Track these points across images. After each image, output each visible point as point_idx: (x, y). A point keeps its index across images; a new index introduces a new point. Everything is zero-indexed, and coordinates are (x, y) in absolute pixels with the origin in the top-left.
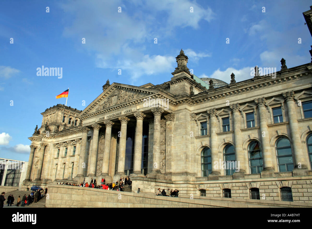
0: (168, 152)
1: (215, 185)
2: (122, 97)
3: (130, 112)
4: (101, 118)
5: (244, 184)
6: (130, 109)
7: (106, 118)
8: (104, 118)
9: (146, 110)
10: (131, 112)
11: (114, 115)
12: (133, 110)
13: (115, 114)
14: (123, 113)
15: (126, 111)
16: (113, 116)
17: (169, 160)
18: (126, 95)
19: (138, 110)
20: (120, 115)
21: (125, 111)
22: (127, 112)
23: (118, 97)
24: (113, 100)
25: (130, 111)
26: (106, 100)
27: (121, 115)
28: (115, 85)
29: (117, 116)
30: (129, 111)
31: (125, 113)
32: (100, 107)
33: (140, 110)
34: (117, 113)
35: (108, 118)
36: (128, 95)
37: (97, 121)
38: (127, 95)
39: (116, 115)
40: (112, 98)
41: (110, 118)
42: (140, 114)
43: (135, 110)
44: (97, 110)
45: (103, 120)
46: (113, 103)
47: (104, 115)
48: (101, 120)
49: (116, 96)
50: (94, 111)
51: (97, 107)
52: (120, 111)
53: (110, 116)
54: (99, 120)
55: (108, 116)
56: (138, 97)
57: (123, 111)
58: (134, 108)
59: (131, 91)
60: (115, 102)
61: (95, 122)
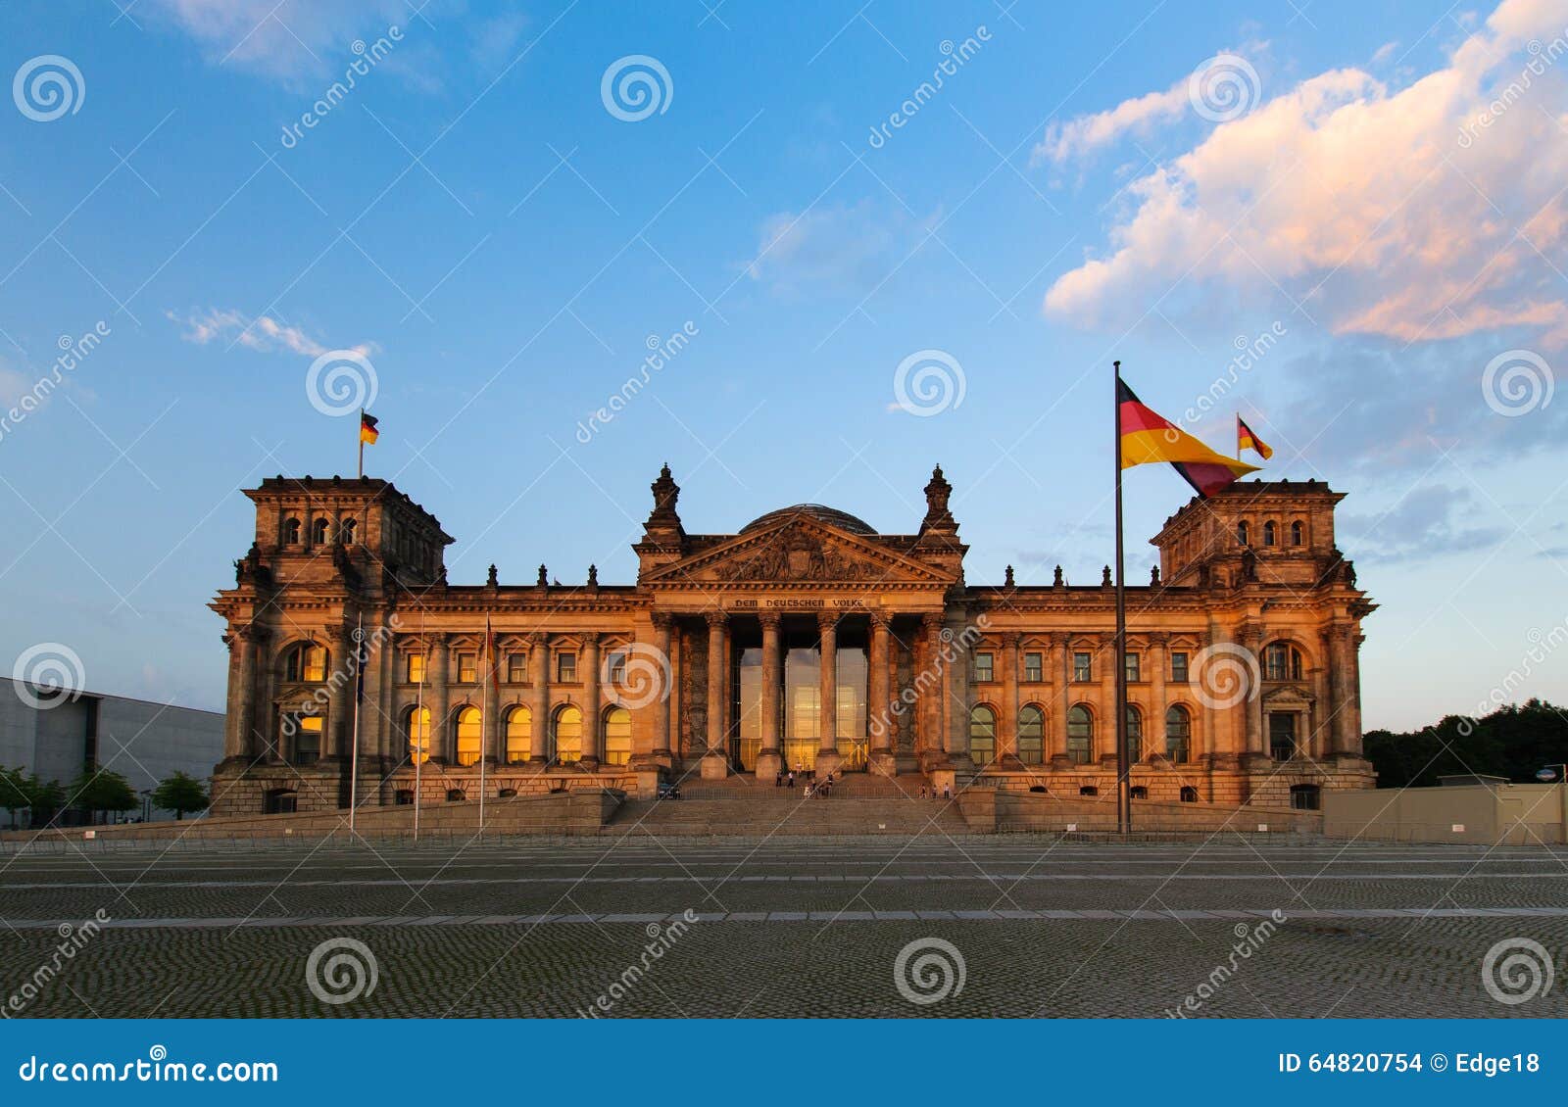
1: (1018, 780)
2: (826, 560)
3: (854, 606)
4: (742, 600)
5: (1073, 780)
6: (854, 600)
7: (763, 604)
8: (755, 602)
9: (908, 612)
10: (858, 606)
11: (795, 602)
12: (863, 603)
13: (801, 600)
14: (830, 604)
15: (841, 600)
16: (792, 603)
19: (884, 606)
20: (817, 606)
21: (836, 600)
22: (843, 603)
24: (792, 559)
25: (856, 603)
26: (758, 552)
27: (821, 606)
29: (808, 606)
30: (853, 603)
31: (839, 606)
32: (734, 566)
34: (809, 600)
35: (773, 606)
37: (725, 605)
39: (803, 603)
40: (787, 555)
41: (780, 606)
42: (890, 617)
43: (874, 604)
44: (725, 575)
45: (752, 609)
46: (792, 568)
47: (754, 595)
48: (743, 606)
49: (805, 553)
50: (709, 575)
51: (723, 564)
52: (821, 598)
53: (779, 602)
54: (736, 607)
55: (773, 600)
56: (879, 573)
57: (832, 598)
58: (869, 599)
59: (856, 552)
60: (802, 569)
61: (716, 609)
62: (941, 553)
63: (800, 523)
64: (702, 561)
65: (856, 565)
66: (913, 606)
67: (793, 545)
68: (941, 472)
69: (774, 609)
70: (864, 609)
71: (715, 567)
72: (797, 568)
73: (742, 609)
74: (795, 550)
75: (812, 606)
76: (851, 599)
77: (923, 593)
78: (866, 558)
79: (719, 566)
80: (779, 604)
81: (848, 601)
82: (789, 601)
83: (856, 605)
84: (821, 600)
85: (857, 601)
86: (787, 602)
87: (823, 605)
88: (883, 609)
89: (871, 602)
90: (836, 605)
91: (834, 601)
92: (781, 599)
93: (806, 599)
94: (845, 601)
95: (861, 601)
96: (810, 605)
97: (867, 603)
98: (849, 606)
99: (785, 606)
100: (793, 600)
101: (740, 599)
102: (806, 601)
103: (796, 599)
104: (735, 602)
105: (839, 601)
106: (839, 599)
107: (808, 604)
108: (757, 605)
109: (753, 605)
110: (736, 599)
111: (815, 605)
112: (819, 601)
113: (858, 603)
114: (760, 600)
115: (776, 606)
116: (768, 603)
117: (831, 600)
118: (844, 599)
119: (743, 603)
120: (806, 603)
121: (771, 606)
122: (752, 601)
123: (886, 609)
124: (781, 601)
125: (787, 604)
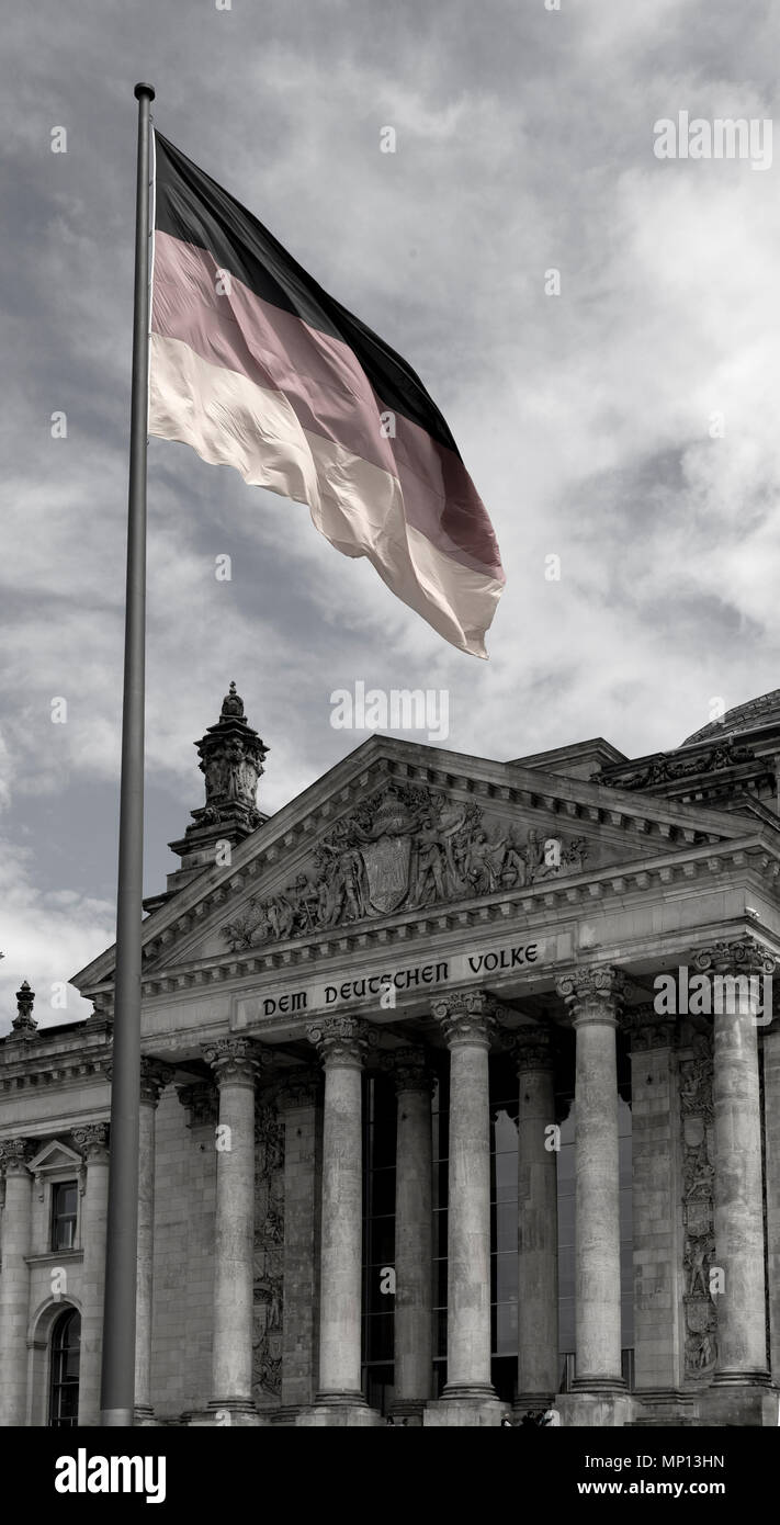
2: (449, 851)
3: (517, 965)
4: (276, 998)
6: (517, 947)
7: (317, 1000)
8: (300, 999)
9: (653, 954)
10: (527, 964)
11: (384, 979)
12: (541, 950)
13: (394, 973)
14: (461, 970)
15: (484, 953)
16: (378, 985)
18: (480, 838)
19: (588, 951)
20: (434, 982)
21: (475, 956)
22: (491, 962)
23: (417, 848)
24: (372, 868)
25: (522, 955)
26: (308, 866)
27: (442, 981)
28: (382, 754)
29: (413, 985)
30: (515, 957)
31: (482, 972)
32: (257, 914)
33: (601, 956)
34: (413, 968)
35: (339, 1000)
36: (491, 840)
37: (242, 1021)
38: (484, 841)
39: (403, 980)
40: (364, 858)
41: (353, 999)
42: (604, 981)
43: (563, 952)
44: (241, 938)
45: (292, 1018)
46: (371, 891)
47: (300, 977)
48: (278, 1012)
49: (399, 842)
50: (213, 946)
51: (235, 913)
52: (440, 958)
53: (352, 987)
54: (263, 1017)
55: (337, 985)
56: (578, 855)
57: (462, 954)
58: (553, 939)
59: (519, 810)
60: (394, 889)
61: (225, 1030)
63: (384, 765)
64: (190, 915)
66: (662, 936)
69: (341, 1011)
70: (539, 970)
71: (224, 923)
72: (381, 888)
73: (276, 1021)
74: (377, 838)
75: (422, 984)
76: (507, 945)
77: (686, 892)
79: (231, 920)
80: (352, 992)
81: (502, 953)
82: (371, 980)
83: (521, 962)
84: (441, 962)
85: (521, 949)
86: (367, 984)
87: (446, 977)
88: (586, 959)
89: (555, 946)
90: (476, 971)
91: (471, 960)
92: (355, 980)
93: (408, 968)
94: (495, 956)
95: (534, 946)
96: (417, 983)
97: (547, 950)
98: (504, 968)
99: (363, 993)
100: (381, 976)
101: (269, 997)
102: (409, 972)
103: (387, 973)
104: (261, 1007)
105: (481, 958)
106: (482, 953)
107: (413, 981)
108: (305, 1005)
109: (299, 1007)
110: (265, 998)
111: (429, 981)
112: (438, 966)
113: (527, 954)
114: (309, 991)
115: (345, 1001)
116: (328, 994)
117: (464, 960)
118: (493, 951)
119: (277, 1006)
120: (409, 978)
121: (335, 1003)
122: (294, 996)
123: (594, 958)
124: (356, 983)
125: (367, 990)
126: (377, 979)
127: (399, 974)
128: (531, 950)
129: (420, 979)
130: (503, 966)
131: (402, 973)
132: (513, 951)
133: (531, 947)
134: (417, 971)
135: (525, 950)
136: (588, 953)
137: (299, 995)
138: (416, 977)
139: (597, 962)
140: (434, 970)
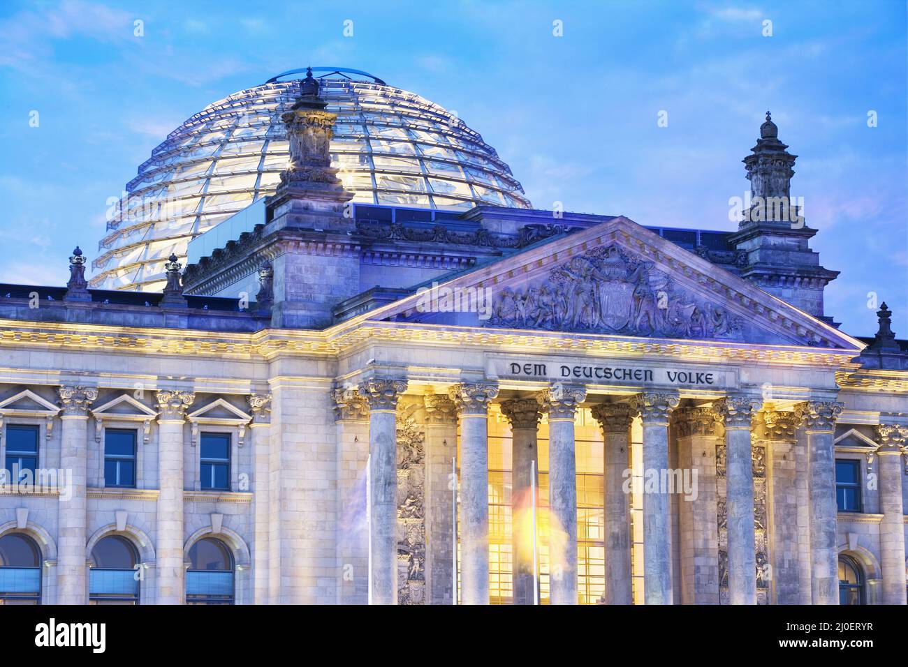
0: (786, 565)
3: (700, 384)
4: (521, 363)
6: (700, 372)
7: (555, 373)
8: (541, 369)
10: (706, 384)
11: (607, 371)
12: (714, 378)
13: (614, 369)
14: (661, 377)
15: (678, 371)
16: (601, 373)
17: (788, 594)
18: (679, 299)
19: (747, 386)
20: (643, 381)
21: (672, 371)
22: (682, 377)
23: (636, 294)
25: (703, 378)
27: (649, 381)
28: (621, 228)
29: (628, 380)
30: (699, 379)
31: (677, 383)
33: (754, 391)
34: (627, 369)
35: (572, 376)
37: (492, 372)
39: (620, 374)
40: (597, 287)
41: (582, 377)
43: (730, 383)
45: (536, 381)
46: (604, 313)
47: (542, 354)
48: (522, 373)
49: (624, 287)
52: (647, 367)
53: (581, 370)
54: (510, 374)
55: (571, 366)
56: (739, 327)
57: (663, 367)
58: (723, 373)
59: (703, 289)
60: (619, 314)
61: (480, 377)
62: (793, 282)
65: (703, 312)
67: (606, 271)
68: (775, 128)
69: (574, 384)
70: (716, 390)
72: (610, 312)
73: (522, 380)
74: (609, 279)
75: (634, 380)
76: (695, 370)
78: (718, 300)
80: (581, 373)
81: (690, 374)
82: (597, 369)
83: (703, 382)
84: (648, 369)
85: (702, 374)
86: (593, 371)
87: (651, 379)
88: (745, 390)
89: (724, 378)
90: (672, 381)
91: (669, 373)
92: (585, 366)
93: (624, 368)
94: (684, 374)
95: (711, 375)
96: (631, 378)
97: (720, 379)
98: (691, 384)
99: (592, 377)
100: (604, 368)
101: (515, 362)
102: (624, 370)
103: (609, 367)
104: (509, 367)
105: (676, 373)
106: (676, 371)
107: (627, 377)
108: (545, 374)
109: (540, 374)
110: (512, 362)
111: (640, 379)
112: (646, 371)
113: (706, 379)
114: (548, 365)
115: (576, 378)
116: (563, 370)
117: (664, 371)
118: (684, 371)
119: (522, 369)
120: (625, 374)
121: (569, 377)
122: (535, 366)
123: (749, 391)
124: (585, 368)
125: (593, 374)
126: (601, 369)
127: (617, 369)
128: (708, 377)
129: (633, 376)
130: (690, 382)
131: (620, 370)
132: (697, 374)
133: (709, 374)
134: (630, 370)
135: (705, 376)
136: (747, 388)
137: (540, 366)
138: (630, 374)
139: (751, 394)
140: (643, 373)
